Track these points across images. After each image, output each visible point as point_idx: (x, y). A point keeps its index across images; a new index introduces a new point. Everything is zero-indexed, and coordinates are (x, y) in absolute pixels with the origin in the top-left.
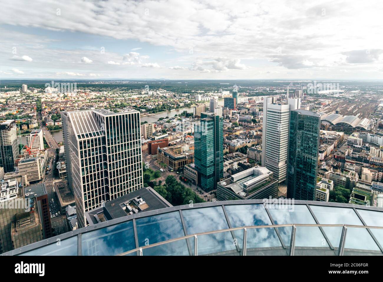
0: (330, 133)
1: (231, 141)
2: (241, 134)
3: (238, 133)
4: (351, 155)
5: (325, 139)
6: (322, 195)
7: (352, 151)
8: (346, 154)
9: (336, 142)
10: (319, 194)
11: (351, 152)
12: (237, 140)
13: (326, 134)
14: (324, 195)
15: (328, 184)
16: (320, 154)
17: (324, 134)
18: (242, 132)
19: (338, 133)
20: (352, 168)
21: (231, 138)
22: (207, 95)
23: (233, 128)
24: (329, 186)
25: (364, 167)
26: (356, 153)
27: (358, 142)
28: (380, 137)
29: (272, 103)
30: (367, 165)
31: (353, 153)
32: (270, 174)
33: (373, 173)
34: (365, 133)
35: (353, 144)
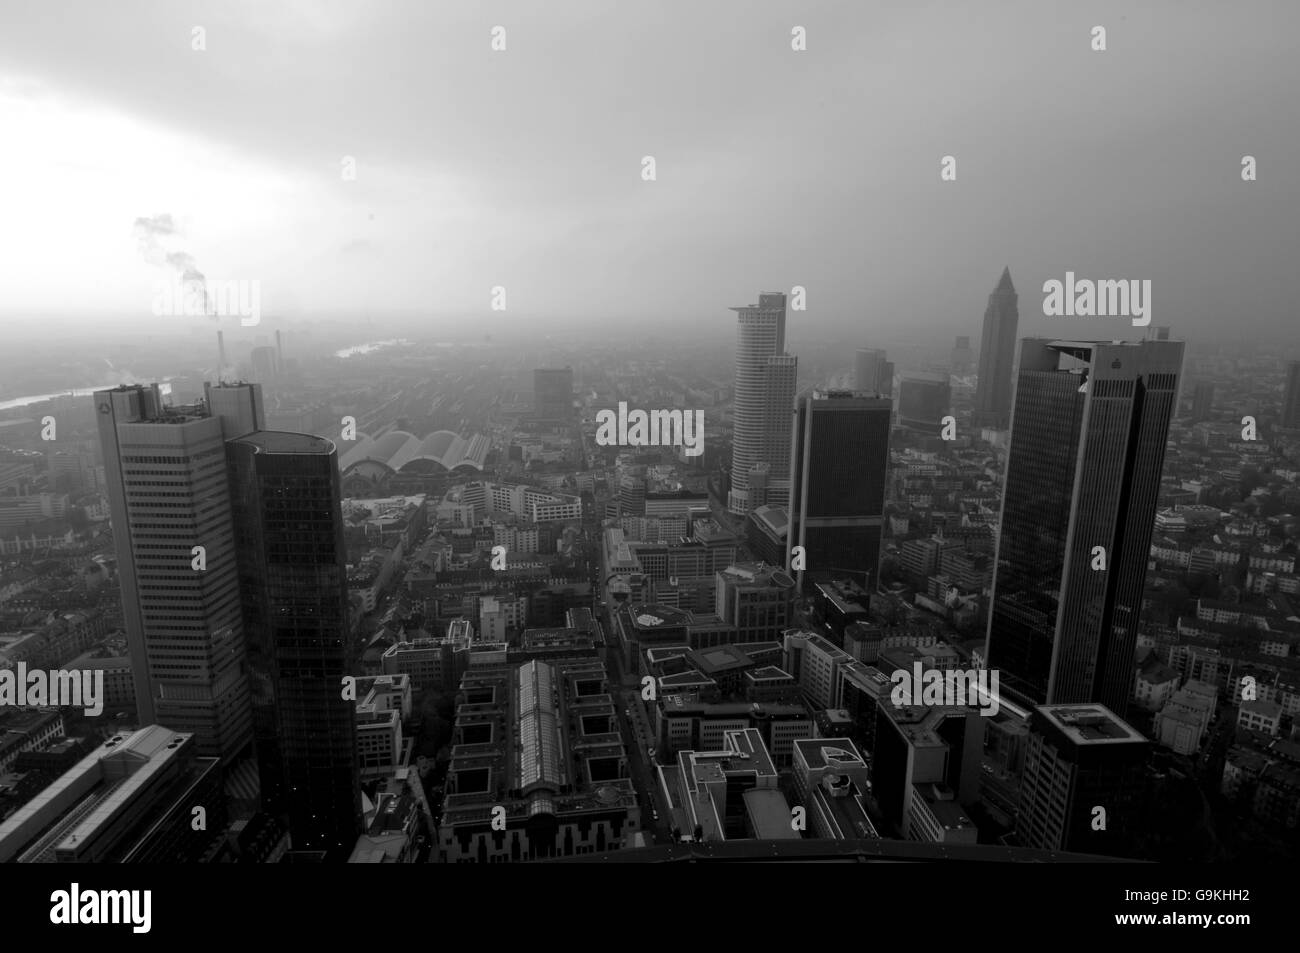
0: (386, 506)
4: (451, 565)
5: (374, 533)
6: (381, 737)
7: (451, 552)
8: (438, 569)
9: (405, 534)
10: (370, 741)
11: (450, 557)
13: (375, 512)
14: (387, 736)
15: (394, 690)
16: (363, 593)
17: (369, 513)
19: (409, 500)
24: (399, 697)
25: (483, 594)
26: (462, 555)
27: (464, 519)
28: (514, 489)
29: (138, 416)
30: (491, 585)
31: (454, 560)
32: (180, 745)
33: (506, 606)
34: (478, 485)
35: (452, 527)
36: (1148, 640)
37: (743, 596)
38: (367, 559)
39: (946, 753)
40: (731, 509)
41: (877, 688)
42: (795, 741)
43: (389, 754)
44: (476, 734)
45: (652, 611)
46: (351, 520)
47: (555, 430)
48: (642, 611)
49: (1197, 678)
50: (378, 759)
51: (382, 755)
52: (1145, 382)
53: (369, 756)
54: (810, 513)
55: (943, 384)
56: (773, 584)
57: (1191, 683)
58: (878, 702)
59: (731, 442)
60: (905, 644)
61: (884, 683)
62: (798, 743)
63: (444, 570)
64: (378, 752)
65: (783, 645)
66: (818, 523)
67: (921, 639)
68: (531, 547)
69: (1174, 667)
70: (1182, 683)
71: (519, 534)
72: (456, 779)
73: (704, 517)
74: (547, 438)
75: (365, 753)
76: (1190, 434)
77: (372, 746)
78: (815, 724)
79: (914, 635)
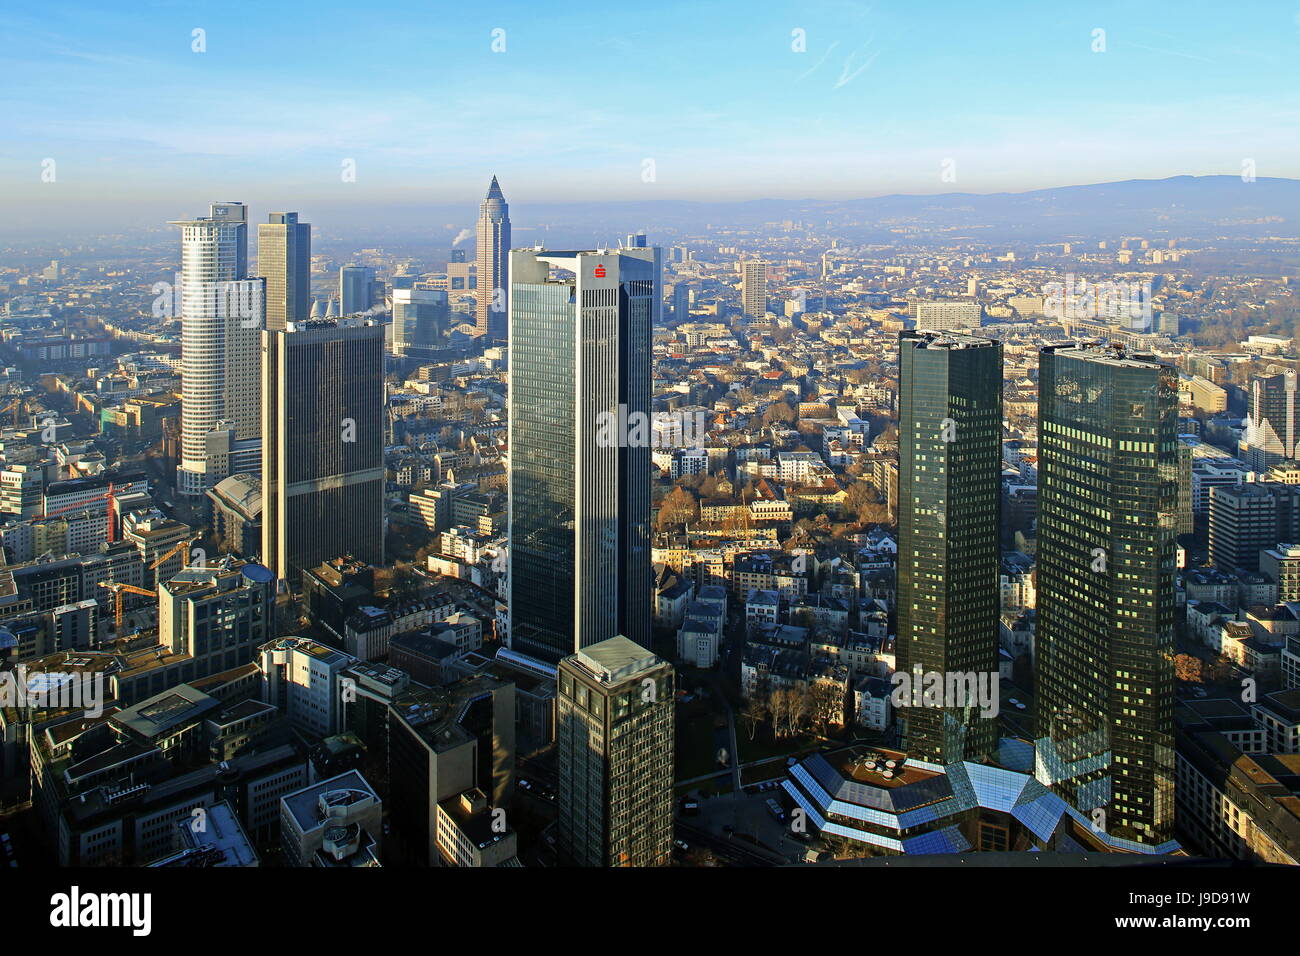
36: (663, 554)
37: (200, 610)
39: (474, 749)
40: (182, 488)
41: (388, 690)
42: (282, 799)
45: (54, 666)
49: (708, 582)
54: (291, 479)
55: (439, 303)
57: (705, 587)
58: (390, 709)
59: (180, 396)
60: (419, 623)
61: (396, 681)
62: (285, 799)
65: (261, 665)
66: (303, 489)
67: (438, 611)
69: (688, 577)
70: (696, 592)
73: (141, 508)
78: (311, 764)
79: (429, 608)
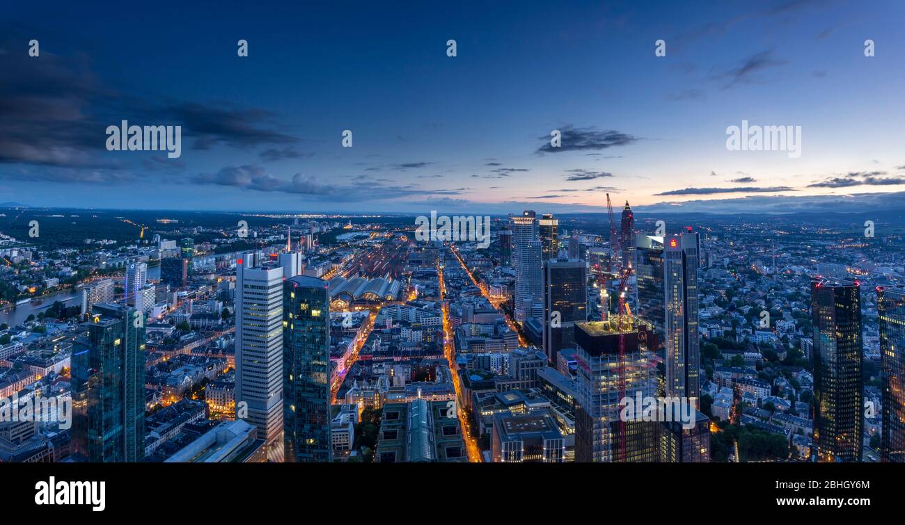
1: (168, 374)
2: (193, 351)
3: (187, 350)
4: (380, 347)
7: (380, 341)
8: (374, 350)
9: (359, 330)
10: (338, 437)
12: (183, 368)
15: (350, 412)
16: (338, 360)
18: (196, 344)
19: (362, 313)
20: (380, 371)
21: (170, 366)
22: (123, 251)
23: (177, 339)
24: (353, 415)
25: (394, 364)
26: (385, 343)
27: (387, 324)
28: (411, 309)
29: (252, 266)
30: (399, 359)
31: (381, 345)
32: (250, 431)
33: (406, 370)
34: (394, 306)
35: (381, 327)
37: (523, 366)
38: (341, 343)
43: (347, 444)
44: (390, 435)
45: (478, 373)
46: (335, 323)
47: (431, 278)
48: (472, 373)
49: (725, 386)
50: (342, 446)
51: (344, 444)
52: (685, 251)
53: (337, 445)
56: (537, 358)
57: (723, 388)
63: (376, 351)
64: (342, 443)
68: (419, 338)
70: (720, 388)
71: (413, 333)
72: (380, 457)
73: (502, 324)
74: (427, 282)
75: (336, 443)
76: (706, 275)
77: (339, 440)
